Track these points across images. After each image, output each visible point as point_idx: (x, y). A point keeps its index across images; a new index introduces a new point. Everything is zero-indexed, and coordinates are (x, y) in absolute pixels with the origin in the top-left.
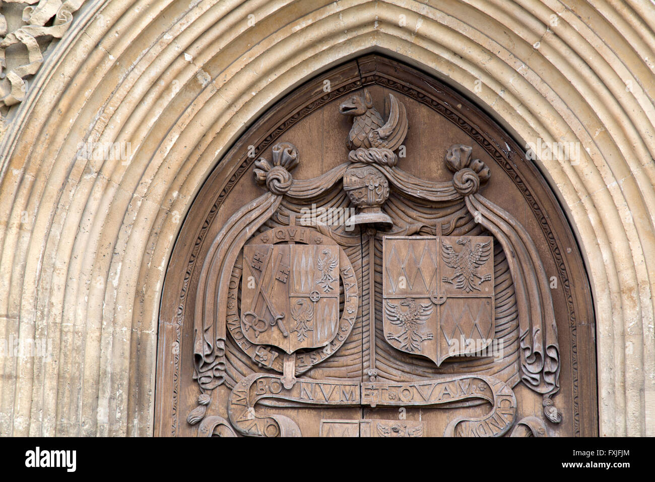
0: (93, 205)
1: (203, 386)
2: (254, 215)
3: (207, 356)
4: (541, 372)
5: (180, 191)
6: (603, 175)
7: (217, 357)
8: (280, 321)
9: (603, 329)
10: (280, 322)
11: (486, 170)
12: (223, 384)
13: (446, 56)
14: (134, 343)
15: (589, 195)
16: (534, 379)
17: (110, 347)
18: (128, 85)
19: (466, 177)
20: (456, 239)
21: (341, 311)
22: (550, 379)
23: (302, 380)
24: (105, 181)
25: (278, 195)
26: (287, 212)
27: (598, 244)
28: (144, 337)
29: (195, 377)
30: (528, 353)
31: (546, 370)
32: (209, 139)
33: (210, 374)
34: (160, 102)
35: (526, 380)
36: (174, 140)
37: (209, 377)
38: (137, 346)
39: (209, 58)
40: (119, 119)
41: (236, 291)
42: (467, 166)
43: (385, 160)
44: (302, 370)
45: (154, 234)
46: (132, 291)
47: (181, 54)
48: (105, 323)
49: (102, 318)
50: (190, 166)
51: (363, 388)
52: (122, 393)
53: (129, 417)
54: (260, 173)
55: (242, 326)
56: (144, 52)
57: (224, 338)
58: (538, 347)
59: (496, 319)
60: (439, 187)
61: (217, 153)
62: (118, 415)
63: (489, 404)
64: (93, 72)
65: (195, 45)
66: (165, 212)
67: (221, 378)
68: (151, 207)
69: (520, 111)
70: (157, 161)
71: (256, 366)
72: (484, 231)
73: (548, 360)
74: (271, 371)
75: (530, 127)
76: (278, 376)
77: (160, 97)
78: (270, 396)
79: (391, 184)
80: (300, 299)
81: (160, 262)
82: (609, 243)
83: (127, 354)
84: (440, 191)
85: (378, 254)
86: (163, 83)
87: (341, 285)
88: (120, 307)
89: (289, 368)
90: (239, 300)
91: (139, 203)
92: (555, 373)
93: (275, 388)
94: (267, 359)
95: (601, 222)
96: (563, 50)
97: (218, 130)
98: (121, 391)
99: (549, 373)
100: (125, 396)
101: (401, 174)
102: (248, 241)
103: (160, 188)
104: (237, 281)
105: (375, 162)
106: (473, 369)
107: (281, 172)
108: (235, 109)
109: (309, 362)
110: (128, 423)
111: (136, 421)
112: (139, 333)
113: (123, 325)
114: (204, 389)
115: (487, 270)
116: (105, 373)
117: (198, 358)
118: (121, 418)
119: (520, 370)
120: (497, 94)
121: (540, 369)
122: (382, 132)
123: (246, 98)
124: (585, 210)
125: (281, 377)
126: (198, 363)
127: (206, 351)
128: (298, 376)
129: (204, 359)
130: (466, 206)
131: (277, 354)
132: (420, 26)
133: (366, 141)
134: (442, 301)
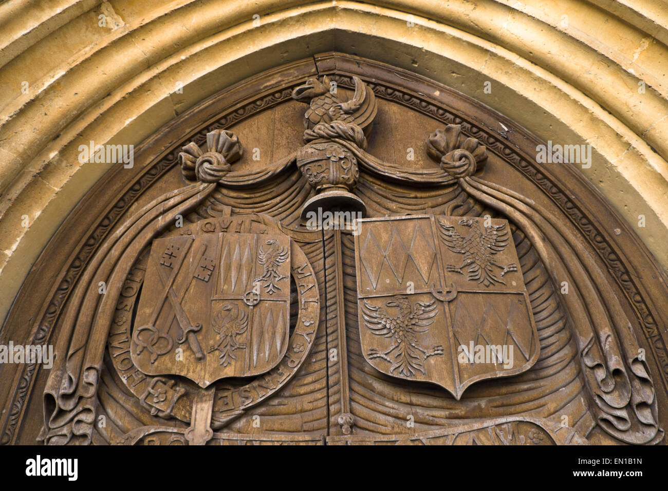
3: (66, 397)
4: (629, 406)
5: (64, 152)
7: (82, 398)
16: (619, 419)
21: (294, 325)
23: (222, 435)
25: (210, 182)
26: (222, 207)
29: (40, 438)
30: (601, 374)
31: (637, 400)
32: (117, 97)
33: (65, 431)
35: (604, 420)
36: (58, 76)
37: (64, 435)
41: (129, 301)
42: (456, 148)
43: (350, 134)
44: (224, 418)
57: (98, 365)
58: (615, 362)
59: (538, 329)
61: (127, 122)
66: (31, 175)
71: (147, 414)
74: (171, 421)
76: (182, 430)
85: (346, 251)
87: (294, 290)
89: (202, 413)
90: (134, 312)
92: (653, 404)
94: (168, 398)
97: (131, 90)
102: (160, 233)
104: (136, 286)
105: (339, 136)
106: (512, 409)
109: (237, 403)
115: (508, 257)
117: (49, 401)
119: (591, 404)
120: (487, 52)
121: (626, 401)
122: (345, 106)
123: (173, 61)
125: (186, 431)
126: (49, 412)
127: (65, 388)
128: (216, 430)
129: (59, 403)
130: (464, 190)
131: (183, 390)
133: (326, 117)
134: (450, 297)
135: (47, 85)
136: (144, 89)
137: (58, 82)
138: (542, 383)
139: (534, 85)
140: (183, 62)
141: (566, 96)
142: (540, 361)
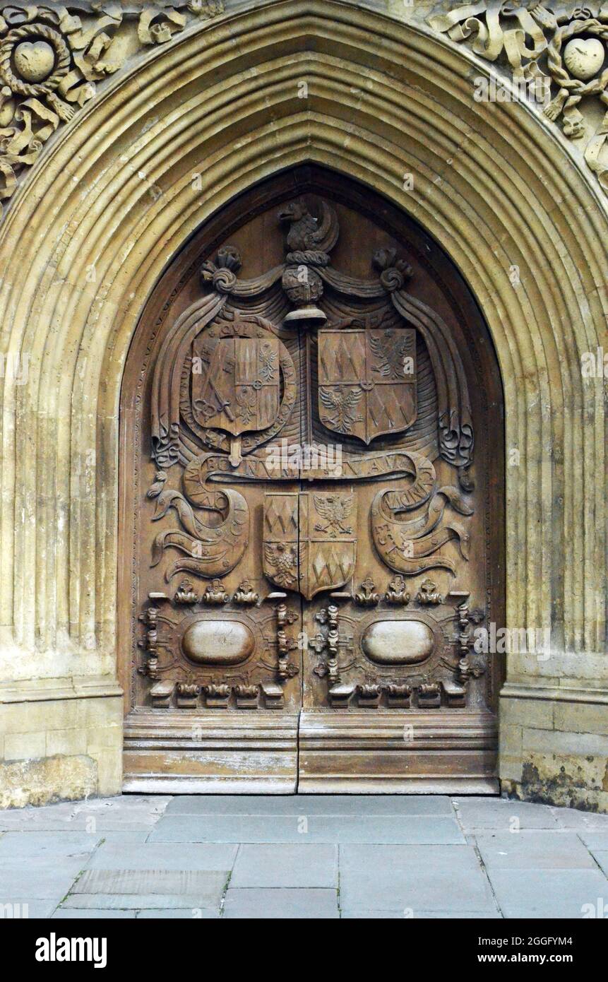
0: (61, 308)
1: (161, 465)
2: (201, 312)
3: (163, 438)
4: (457, 448)
7: (172, 439)
8: (227, 407)
9: (509, 409)
11: (408, 270)
12: (177, 463)
13: (372, 168)
14: (100, 428)
15: (498, 292)
16: (452, 454)
17: (79, 431)
18: (89, 203)
19: (392, 275)
20: (382, 332)
21: (282, 397)
22: (462, 453)
23: (247, 458)
24: (71, 287)
25: (223, 294)
26: (232, 309)
27: (505, 335)
28: (108, 422)
29: (153, 456)
30: (446, 432)
31: (461, 446)
32: (161, 245)
33: (165, 454)
34: (117, 215)
36: (130, 247)
37: (166, 457)
38: (102, 430)
39: (161, 174)
40: (82, 232)
41: (187, 381)
42: (392, 265)
43: (319, 262)
44: (248, 450)
45: (115, 331)
46: (97, 382)
47: (135, 173)
48: (74, 411)
49: (71, 405)
52: (91, 471)
53: (98, 492)
54: (207, 275)
55: (194, 412)
56: (103, 172)
58: (454, 426)
59: (419, 402)
60: (367, 284)
61: (169, 258)
62: (88, 490)
63: (412, 476)
64: (60, 193)
65: (148, 165)
66: (123, 311)
67: (176, 457)
68: (111, 308)
69: (438, 218)
70: (116, 266)
71: (205, 446)
72: (406, 324)
73: (463, 437)
74: (220, 451)
75: (446, 231)
76: (226, 455)
77: (118, 210)
78: (220, 472)
79: (325, 283)
80: (244, 388)
81: (120, 355)
82: (515, 335)
83: (94, 437)
84: (368, 289)
85: (314, 345)
86: (119, 198)
88: (86, 396)
89: (236, 448)
90: (191, 388)
91: (101, 304)
92: (469, 448)
93: (223, 466)
94: (217, 440)
95: (508, 316)
96: (472, 166)
97: (169, 238)
99: (464, 448)
100: (93, 474)
101: (333, 273)
103: (119, 290)
104: (188, 372)
105: (310, 264)
106: (395, 447)
107: (226, 274)
108: (183, 219)
109: (252, 443)
110: (97, 496)
111: (103, 495)
112: (103, 418)
113: (90, 412)
114: (161, 468)
116: (75, 454)
117: (155, 439)
118: (90, 492)
119: (439, 446)
121: (456, 444)
122: (316, 236)
124: (494, 306)
125: (228, 457)
126: (155, 446)
127: (163, 434)
128: (243, 455)
129: (160, 440)
130: (392, 301)
131: (225, 436)
132: (347, 142)
134: (370, 388)
138: (415, 433)
142: (416, 421)
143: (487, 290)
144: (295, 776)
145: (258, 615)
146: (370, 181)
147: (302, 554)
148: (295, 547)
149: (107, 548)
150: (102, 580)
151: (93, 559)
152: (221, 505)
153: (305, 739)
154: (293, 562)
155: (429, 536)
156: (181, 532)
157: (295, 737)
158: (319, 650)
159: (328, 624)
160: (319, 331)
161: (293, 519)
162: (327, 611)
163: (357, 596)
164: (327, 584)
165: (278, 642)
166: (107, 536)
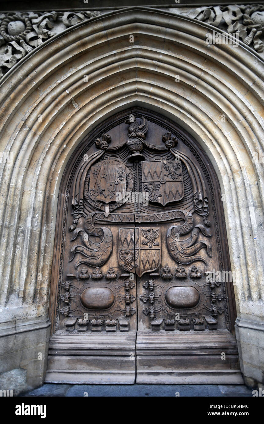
0: (27, 141)
1: (75, 217)
3: (76, 205)
4: (203, 208)
5: (67, 145)
6: (222, 131)
7: (80, 206)
10: (103, 192)
11: (177, 140)
12: (82, 216)
14: (46, 198)
15: (216, 140)
16: (200, 210)
17: (34, 197)
19: (170, 142)
21: (127, 188)
22: (206, 210)
23: (111, 214)
24: (33, 133)
25: (103, 150)
26: (106, 156)
28: (51, 196)
29: (72, 214)
30: (197, 201)
31: (204, 206)
32: (78, 128)
34: (57, 107)
35: (196, 211)
36: (63, 125)
37: (77, 213)
38: (47, 199)
39: (76, 94)
40: (39, 109)
41: (87, 183)
42: (170, 139)
43: (141, 136)
44: (112, 210)
45: (56, 160)
46: (45, 178)
47: (65, 90)
48: (32, 188)
50: (70, 137)
51: (135, 216)
52: (38, 216)
53: (42, 226)
54: (97, 142)
55: (90, 194)
57: (82, 198)
58: (201, 198)
59: (185, 190)
61: (81, 134)
62: (36, 224)
63: (184, 220)
64: (26, 86)
65: (71, 88)
66: (60, 152)
67: (81, 214)
68: (54, 148)
69: (188, 116)
70: (57, 131)
71: (94, 208)
73: (205, 203)
74: (100, 210)
75: (193, 121)
76: (103, 212)
77: (56, 105)
78: (100, 220)
79: (144, 144)
80: (111, 184)
81: (59, 170)
82: (226, 156)
83: (42, 201)
84: (161, 147)
85: (139, 169)
86: (57, 100)
87: (127, 180)
88: (39, 183)
89: (107, 209)
90: (89, 186)
91: (49, 146)
92: (208, 208)
93: (102, 217)
95: (223, 150)
97: (81, 125)
98: (38, 215)
99: (205, 208)
100: (40, 218)
101: (147, 141)
102: (92, 165)
103: (58, 142)
104: (88, 179)
105: (138, 137)
106: (176, 208)
107: (104, 142)
108: (87, 118)
109: (115, 207)
110: (41, 228)
111: (45, 228)
112: (48, 194)
113: (41, 190)
114: (76, 218)
115: (180, 171)
116: (31, 207)
117: (73, 206)
118: (37, 225)
119: (195, 207)
120: (180, 111)
122: (140, 127)
123: (92, 115)
124: (215, 147)
125: (104, 213)
126: (73, 209)
127: (76, 204)
128: (110, 212)
129: (75, 206)
130: (171, 152)
131: (102, 204)
132: (152, 89)
133: (134, 131)
134: (164, 182)
135: (61, 127)
136: (85, 124)
137: (64, 126)
138: (184, 202)
139: (191, 122)
140: (94, 115)
141: (199, 127)
142: (184, 197)
143: (211, 141)
144: (134, 372)
145: (116, 285)
146: (160, 106)
147: (137, 256)
148: (133, 252)
149: (45, 252)
150: (41, 268)
151: (36, 257)
152: (100, 234)
153: (139, 350)
154: (132, 259)
155: (193, 246)
156: (83, 246)
157: (134, 349)
158: (145, 301)
159: (149, 289)
160: (142, 162)
161: (132, 239)
162: (149, 282)
163: (162, 275)
164: (148, 269)
165: (126, 298)
166: (45, 247)
